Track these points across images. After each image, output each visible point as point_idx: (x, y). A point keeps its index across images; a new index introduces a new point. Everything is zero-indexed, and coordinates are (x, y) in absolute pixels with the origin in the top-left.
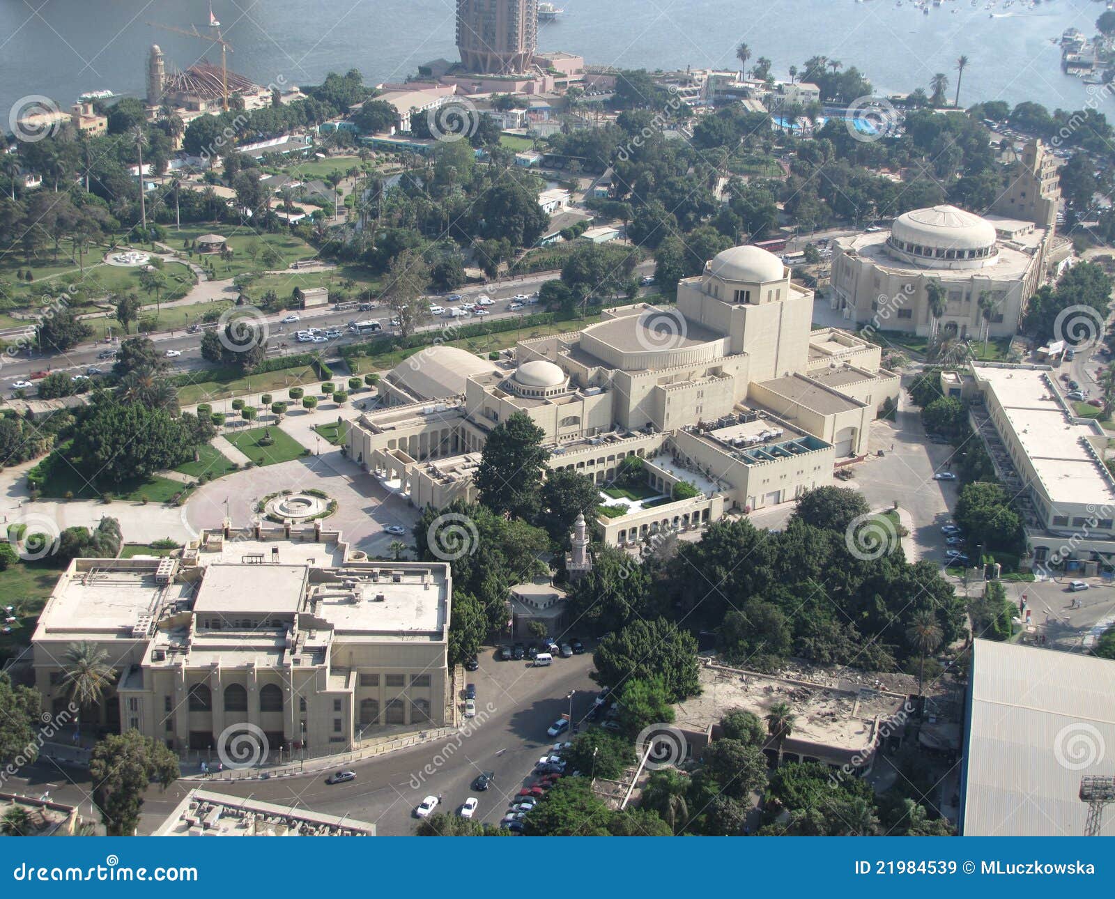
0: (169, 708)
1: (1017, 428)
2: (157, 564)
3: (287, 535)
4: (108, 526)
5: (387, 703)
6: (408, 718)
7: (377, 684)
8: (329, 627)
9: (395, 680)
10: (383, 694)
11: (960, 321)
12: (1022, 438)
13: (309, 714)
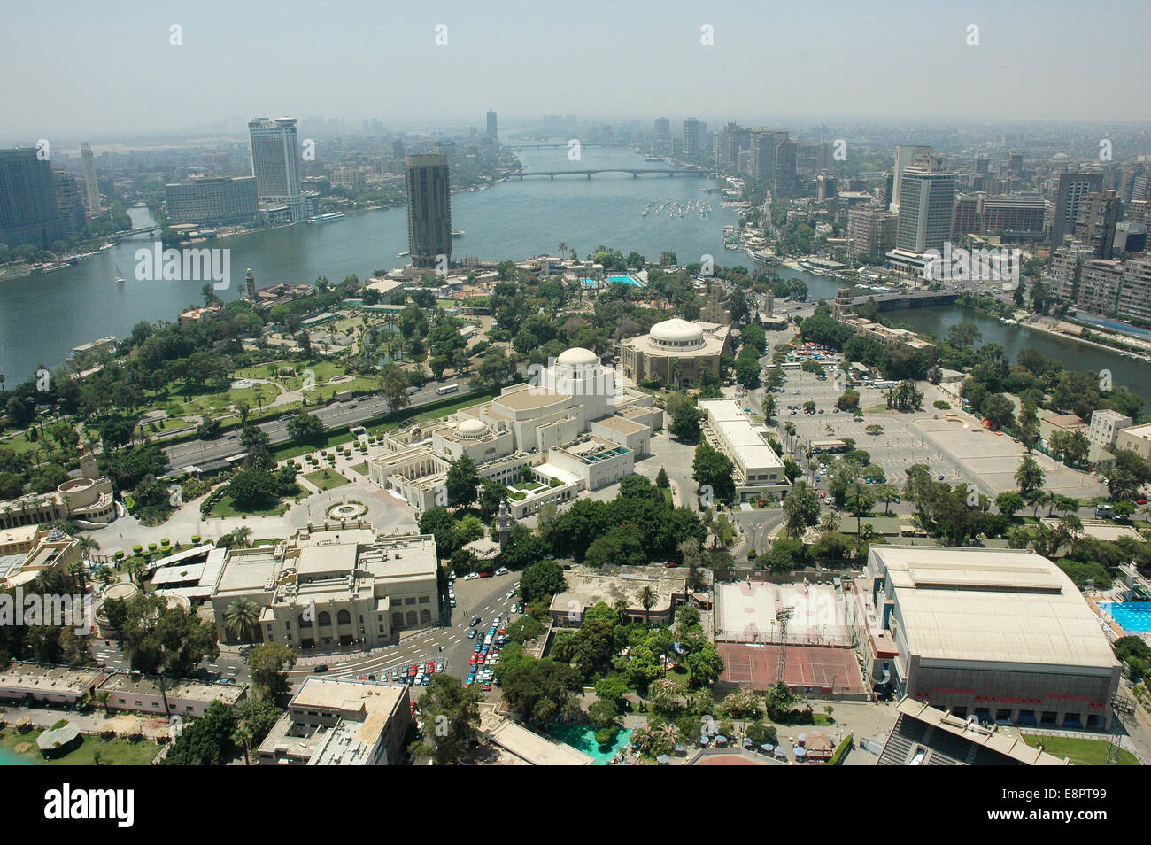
0: (288, 628)
1: (726, 431)
2: (274, 549)
3: (343, 527)
4: (245, 532)
5: (408, 614)
6: (419, 622)
7: (400, 604)
8: (372, 576)
9: (410, 601)
10: (404, 609)
11: (688, 377)
12: (729, 436)
13: (365, 624)
